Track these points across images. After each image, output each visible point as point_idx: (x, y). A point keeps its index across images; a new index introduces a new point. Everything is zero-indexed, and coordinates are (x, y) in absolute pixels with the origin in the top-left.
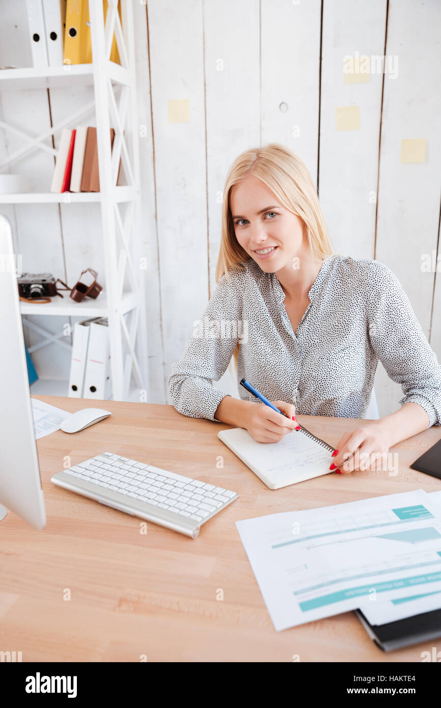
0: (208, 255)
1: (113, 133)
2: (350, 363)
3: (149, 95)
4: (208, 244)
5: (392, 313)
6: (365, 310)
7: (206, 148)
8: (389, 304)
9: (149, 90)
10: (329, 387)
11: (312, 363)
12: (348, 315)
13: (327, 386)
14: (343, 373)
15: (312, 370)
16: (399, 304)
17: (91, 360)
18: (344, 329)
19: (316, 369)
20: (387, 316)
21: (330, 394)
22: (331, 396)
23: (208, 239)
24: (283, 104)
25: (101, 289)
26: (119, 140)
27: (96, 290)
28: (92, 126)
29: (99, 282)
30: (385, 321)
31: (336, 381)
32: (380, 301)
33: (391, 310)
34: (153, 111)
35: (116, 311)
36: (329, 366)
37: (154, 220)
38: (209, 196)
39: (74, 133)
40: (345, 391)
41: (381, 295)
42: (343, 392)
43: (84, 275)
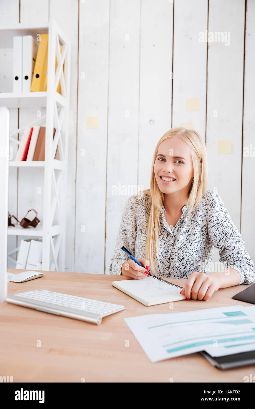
0: (106, 204)
1: (55, 130)
2: (198, 249)
3: (76, 114)
4: (106, 198)
5: (219, 223)
6: (206, 219)
7: (107, 143)
8: (218, 218)
9: (76, 111)
10: (186, 264)
11: (177, 249)
12: (198, 222)
13: (184, 263)
14: (194, 255)
15: (177, 253)
16: (224, 219)
17: (29, 264)
18: (196, 230)
19: (179, 253)
20: (217, 224)
21: (186, 268)
22: (187, 269)
23: (106, 195)
24: (152, 121)
25: (39, 221)
26: (58, 134)
27: (36, 222)
28: (43, 126)
29: (38, 217)
30: (215, 227)
31: (190, 260)
32: (213, 214)
33: (219, 221)
34: (78, 123)
35: (48, 232)
36: (187, 251)
37: (75, 183)
38: (108, 170)
39: (32, 129)
40: (194, 266)
41: (214, 211)
42: (193, 266)
43: (29, 212)
